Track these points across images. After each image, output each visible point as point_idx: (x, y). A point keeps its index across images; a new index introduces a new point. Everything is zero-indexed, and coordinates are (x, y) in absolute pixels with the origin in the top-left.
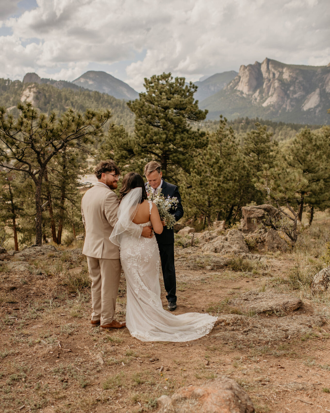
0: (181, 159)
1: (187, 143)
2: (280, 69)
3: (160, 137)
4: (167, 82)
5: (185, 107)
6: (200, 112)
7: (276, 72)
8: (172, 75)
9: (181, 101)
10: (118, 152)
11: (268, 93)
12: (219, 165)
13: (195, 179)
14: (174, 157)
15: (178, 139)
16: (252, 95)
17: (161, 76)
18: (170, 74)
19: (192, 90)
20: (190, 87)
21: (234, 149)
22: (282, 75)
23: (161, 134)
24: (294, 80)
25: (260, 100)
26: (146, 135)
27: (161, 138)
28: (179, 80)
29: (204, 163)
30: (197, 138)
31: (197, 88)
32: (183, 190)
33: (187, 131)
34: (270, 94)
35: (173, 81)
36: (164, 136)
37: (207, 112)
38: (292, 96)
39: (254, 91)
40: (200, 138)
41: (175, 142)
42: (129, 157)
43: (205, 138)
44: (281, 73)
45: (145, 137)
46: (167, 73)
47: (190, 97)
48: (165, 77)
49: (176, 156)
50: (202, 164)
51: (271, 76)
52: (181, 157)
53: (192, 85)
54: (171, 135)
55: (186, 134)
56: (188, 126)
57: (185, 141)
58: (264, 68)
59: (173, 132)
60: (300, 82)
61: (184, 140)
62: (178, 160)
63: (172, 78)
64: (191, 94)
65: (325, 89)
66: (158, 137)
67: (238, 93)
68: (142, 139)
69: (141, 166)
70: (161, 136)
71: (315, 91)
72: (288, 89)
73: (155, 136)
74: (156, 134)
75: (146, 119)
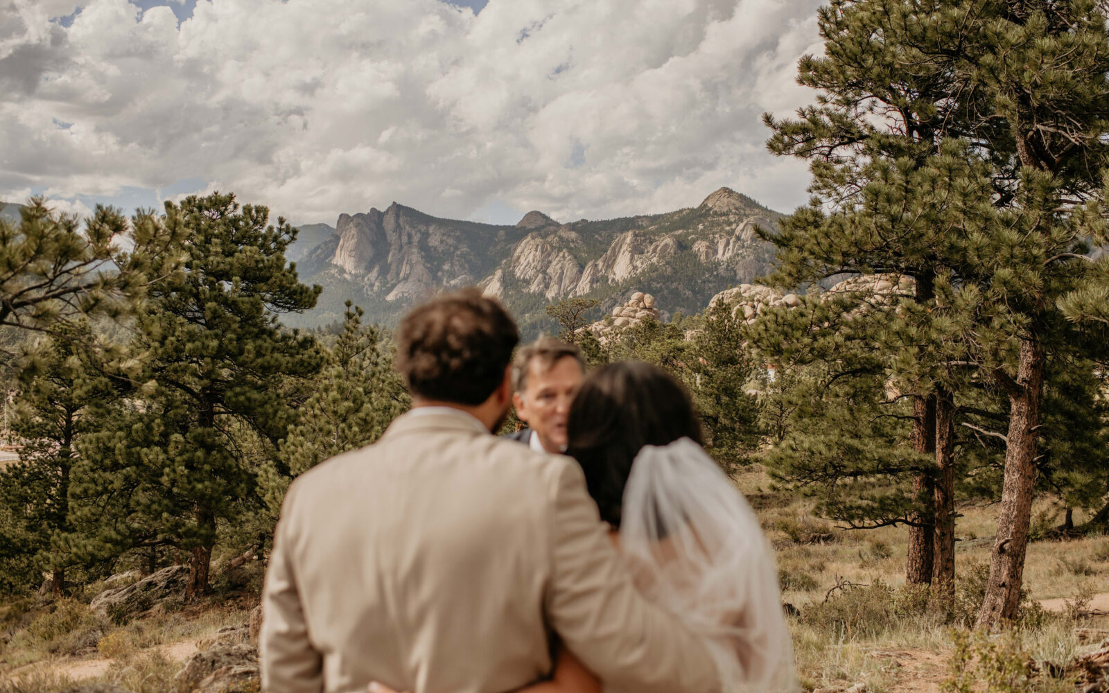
0: (255, 400)
1: (272, 362)
2: (423, 228)
3: (203, 343)
4: (222, 214)
5: (268, 275)
6: (303, 290)
7: (413, 232)
8: (236, 200)
9: (257, 262)
10: (84, 380)
11: (398, 274)
12: (362, 415)
13: (300, 449)
14: (237, 395)
15: (249, 352)
16: (363, 277)
17: (210, 199)
18: (231, 197)
19: (286, 237)
20: (280, 230)
21: (379, 379)
22: (427, 238)
23: (207, 337)
24: (452, 249)
25: (380, 288)
26: (165, 338)
27: (205, 347)
28: (254, 212)
29: (322, 410)
30: (293, 351)
31: (295, 232)
32: (268, 479)
33: (271, 334)
34: (402, 275)
35: (240, 212)
36: (215, 343)
37: (318, 290)
38: (448, 282)
39: (369, 269)
40: (301, 350)
41: (241, 359)
42: (115, 392)
43: (311, 351)
44: (426, 235)
45: (162, 344)
46: (223, 193)
47: (278, 253)
48: (219, 203)
49: (244, 394)
50: (317, 412)
51: (405, 239)
52: (255, 395)
53: (284, 227)
54: (231, 340)
55: (269, 340)
56: (273, 320)
57: (268, 358)
58: (389, 223)
59: (238, 334)
60: (463, 256)
61: (264, 355)
62: (247, 403)
63: (236, 206)
64: (281, 247)
65: (513, 271)
66: (198, 344)
67: (333, 271)
68: (156, 349)
69: (146, 419)
70: (207, 342)
71: (493, 274)
72: (439, 268)
73: (189, 341)
74: (192, 337)
75: (165, 301)
